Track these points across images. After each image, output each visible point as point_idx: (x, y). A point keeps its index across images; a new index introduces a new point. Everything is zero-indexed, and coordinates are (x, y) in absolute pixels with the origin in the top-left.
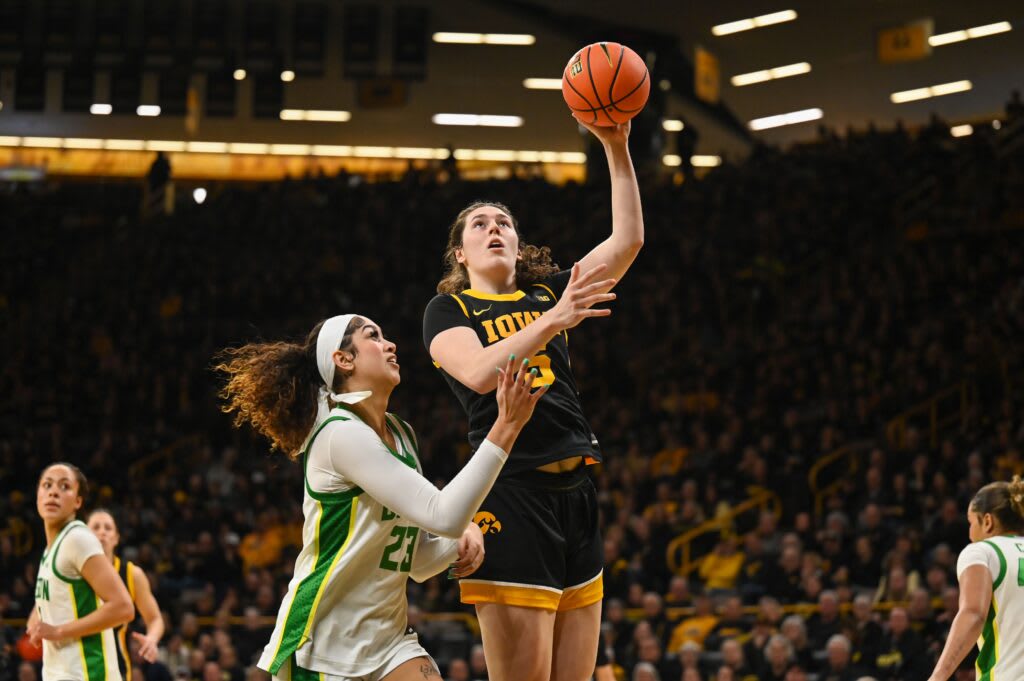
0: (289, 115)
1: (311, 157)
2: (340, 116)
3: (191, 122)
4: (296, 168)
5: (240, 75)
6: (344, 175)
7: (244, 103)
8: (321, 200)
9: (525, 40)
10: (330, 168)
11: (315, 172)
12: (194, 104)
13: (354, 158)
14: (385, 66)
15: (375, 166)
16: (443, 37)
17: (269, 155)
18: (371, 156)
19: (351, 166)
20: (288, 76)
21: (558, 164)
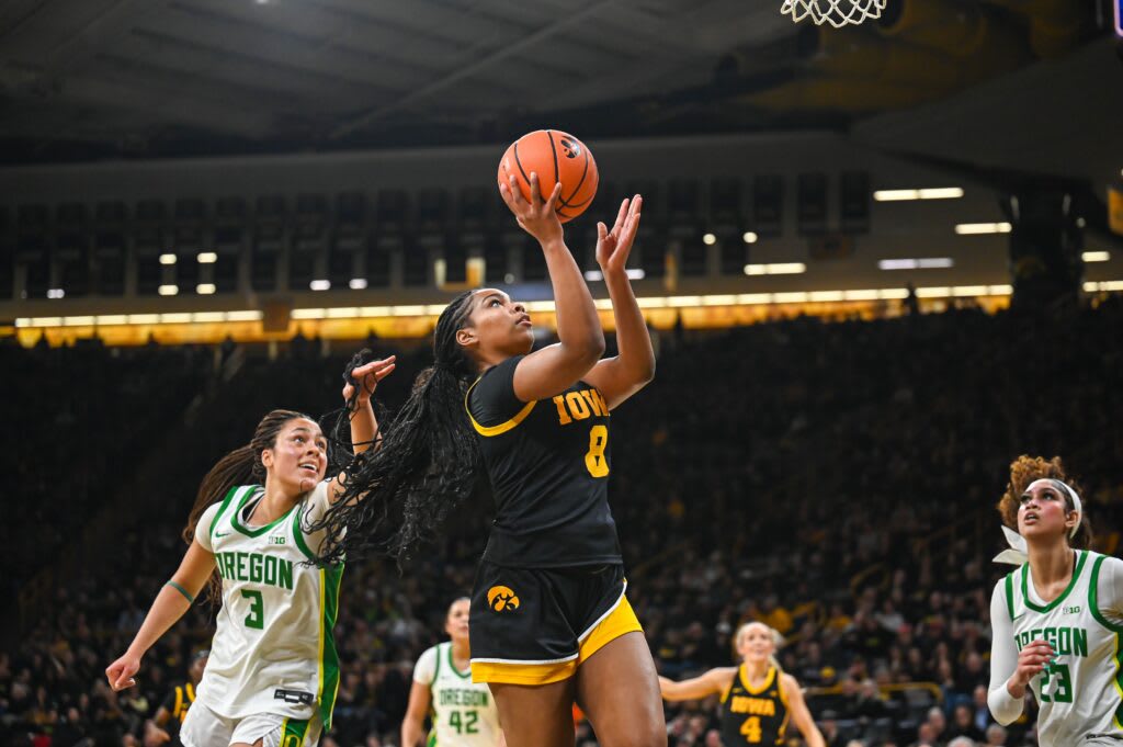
0: (753, 270)
1: (773, 304)
2: (796, 268)
3: (670, 282)
4: (760, 313)
5: (709, 239)
6: (802, 317)
7: (714, 263)
8: (783, 339)
9: (954, 192)
10: (792, 312)
11: (776, 316)
12: (671, 266)
13: (810, 303)
14: (833, 223)
15: (829, 309)
16: (883, 196)
17: (737, 305)
18: (824, 300)
19: (809, 310)
20: (750, 237)
21: (989, 296)
